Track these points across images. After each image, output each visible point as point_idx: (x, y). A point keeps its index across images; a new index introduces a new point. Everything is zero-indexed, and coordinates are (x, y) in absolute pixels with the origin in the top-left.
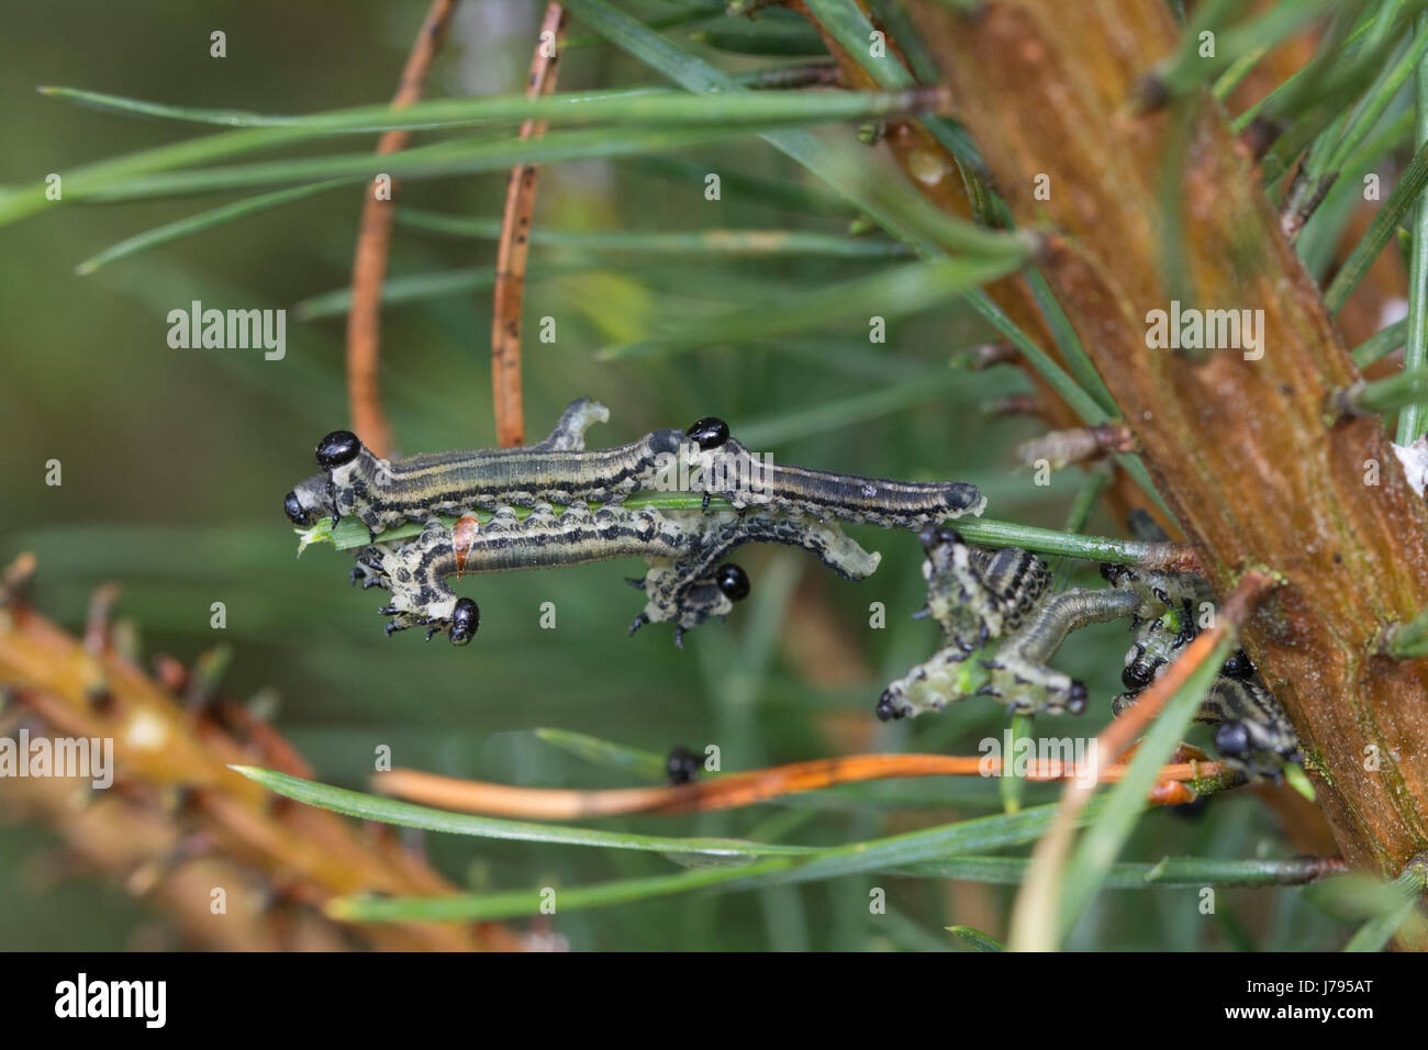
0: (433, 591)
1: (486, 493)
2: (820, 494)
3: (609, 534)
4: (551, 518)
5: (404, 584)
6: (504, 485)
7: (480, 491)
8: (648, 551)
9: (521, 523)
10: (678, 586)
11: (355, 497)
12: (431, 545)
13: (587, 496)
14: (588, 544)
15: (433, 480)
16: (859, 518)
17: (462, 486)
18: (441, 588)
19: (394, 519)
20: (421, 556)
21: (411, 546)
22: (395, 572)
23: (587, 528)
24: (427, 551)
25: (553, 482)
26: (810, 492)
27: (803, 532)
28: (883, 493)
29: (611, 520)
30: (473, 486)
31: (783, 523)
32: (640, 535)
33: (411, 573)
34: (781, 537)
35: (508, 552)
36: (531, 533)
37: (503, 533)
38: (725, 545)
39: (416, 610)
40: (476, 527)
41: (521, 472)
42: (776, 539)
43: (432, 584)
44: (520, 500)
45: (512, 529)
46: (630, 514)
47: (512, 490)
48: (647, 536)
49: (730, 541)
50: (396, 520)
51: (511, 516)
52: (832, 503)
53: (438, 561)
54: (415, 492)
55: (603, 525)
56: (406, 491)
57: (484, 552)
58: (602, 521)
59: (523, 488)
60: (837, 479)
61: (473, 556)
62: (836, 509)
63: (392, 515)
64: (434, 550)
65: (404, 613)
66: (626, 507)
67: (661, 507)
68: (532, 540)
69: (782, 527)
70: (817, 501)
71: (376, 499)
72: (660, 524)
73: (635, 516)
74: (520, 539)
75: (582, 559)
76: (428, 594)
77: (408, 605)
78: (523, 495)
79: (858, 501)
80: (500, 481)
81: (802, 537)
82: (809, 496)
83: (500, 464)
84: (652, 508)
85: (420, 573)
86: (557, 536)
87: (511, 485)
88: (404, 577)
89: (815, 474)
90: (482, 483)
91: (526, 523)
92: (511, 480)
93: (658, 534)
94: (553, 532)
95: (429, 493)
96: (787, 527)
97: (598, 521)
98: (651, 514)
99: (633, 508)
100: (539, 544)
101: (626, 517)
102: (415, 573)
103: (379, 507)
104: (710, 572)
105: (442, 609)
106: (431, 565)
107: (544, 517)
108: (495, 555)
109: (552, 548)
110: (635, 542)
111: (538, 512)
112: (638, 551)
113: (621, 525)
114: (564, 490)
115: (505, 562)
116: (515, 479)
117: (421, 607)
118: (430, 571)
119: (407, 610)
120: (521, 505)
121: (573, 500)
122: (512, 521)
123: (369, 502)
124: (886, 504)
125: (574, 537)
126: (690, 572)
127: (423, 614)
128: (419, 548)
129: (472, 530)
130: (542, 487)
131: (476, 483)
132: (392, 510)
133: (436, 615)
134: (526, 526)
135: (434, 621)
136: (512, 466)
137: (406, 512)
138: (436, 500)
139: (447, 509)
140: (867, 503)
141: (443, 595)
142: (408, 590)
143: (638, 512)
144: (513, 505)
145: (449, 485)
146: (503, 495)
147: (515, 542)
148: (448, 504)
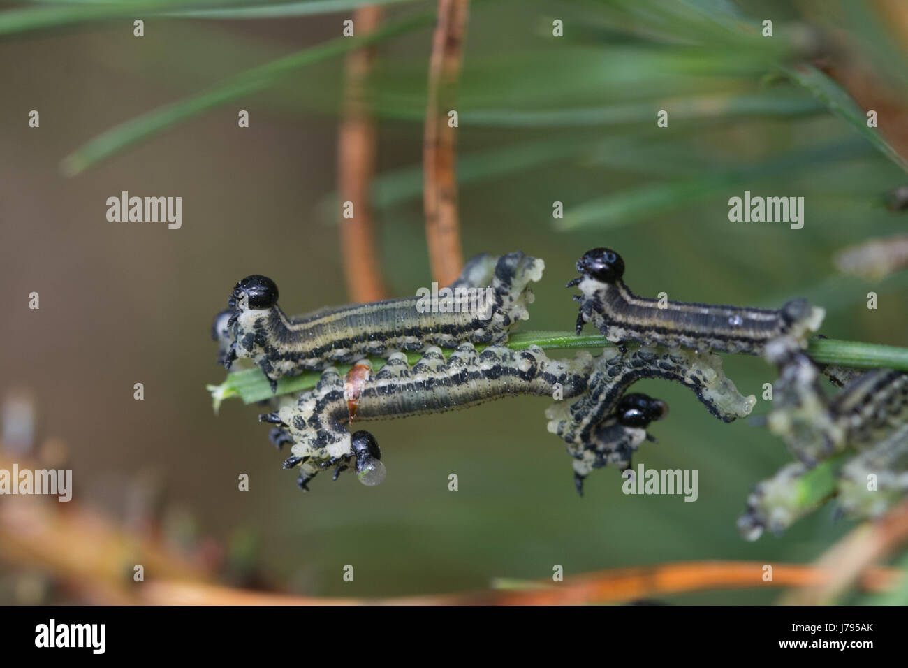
0: (328, 434)
1: (374, 339)
2: (689, 328)
3: (492, 374)
4: (440, 362)
5: (300, 432)
6: (391, 330)
7: (366, 337)
8: (531, 390)
9: (411, 368)
10: (578, 432)
11: (254, 343)
12: (325, 391)
13: (471, 337)
14: (474, 385)
15: (324, 328)
16: (732, 348)
17: (351, 333)
18: (336, 430)
19: (289, 369)
20: (315, 403)
21: (306, 396)
22: (292, 421)
23: (471, 369)
24: (320, 398)
25: (437, 326)
26: (681, 326)
27: (684, 367)
28: (748, 323)
29: (493, 360)
30: (361, 333)
31: (665, 357)
32: (522, 374)
33: (306, 421)
34: (663, 371)
35: (397, 397)
36: (420, 378)
37: (392, 380)
38: (614, 383)
39: (316, 453)
40: (367, 374)
41: (406, 317)
42: (659, 374)
43: (326, 427)
44: (409, 345)
45: (402, 375)
46: (511, 355)
47: (399, 335)
48: (531, 375)
49: (618, 378)
50: (292, 369)
51: (401, 362)
52: (703, 335)
53: (330, 407)
54: (307, 342)
55: (487, 365)
56: (299, 341)
57: (374, 398)
58: (485, 361)
59: (410, 332)
60: (706, 311)
61: (365, 402)
62: (709, 340)
63: (287, 365)
64: (327, 396)
65: (305, 459)
66: (510, 348)
67: (545, 346)
68: (420, 385)
69: (664, 361)
70: (689, 334)
71: (272, 348)
72: (543, 363)
73: (517, 356)
74: (409, 385)
75: (471, 400)
76: (324, 437)
77: (308, 450)
78: (410, 339)
79: (726, 332)
80: (386, 327)
81: (684, 372)
82: (680, 330)
83: (386, 310)
84: (536, 347)
85: (314, 420)
86: (445, 378)
87: (397, 330)
88: (301, 425)
89: (685, 308)
90: (370, 329)
91: (415, 369)
92: (397, 324)
93: (541, 373)
94: (439, 376)
95: (320, 342)
96: (669, 362)
97: (481, 362)
98: (533, 353)
99: (515, 349)
100: (427, 388)
101: (509, 357)
102: (309, 421)
103: (276, 356)
104: (606, 414)
105: (340, 447)
106: (325, 411)
107: (432, 362)
108: (385, 401)
109: (441, 391)
110: (518, 381)
111: (427, 357)
112: (521, 390)
113: (504, 364)
114: (448, 333)
115: (394, 407)
116: (400, 324)
117: (320, 449)
118: (324, 417)
119: (307, 454)
120: (410, 350)
121: (459, 342)
122: (403, 367)
123: (266, 351)
124: (751, 334)
125: (459, 379)
126: (586, 414)
127: (324, 456)
128: (313, 396)
129: (362, 377)
130: (427, 331)
131: (364, 329)
132: (287, 359)
133: (338, 455)
134: (415, 372)
135: (337, 460)
136: (397, 312)
137: (302, 362)
138: (327, 348)
139: (340, 357)
140: (734, 333)
141: (337, 436)
142: (305, 436)
143: (520, 353)
144: (403, 351)
145: (338, 333)
146: (392, 341)
147: (404, 387)
148: (340, 352)
